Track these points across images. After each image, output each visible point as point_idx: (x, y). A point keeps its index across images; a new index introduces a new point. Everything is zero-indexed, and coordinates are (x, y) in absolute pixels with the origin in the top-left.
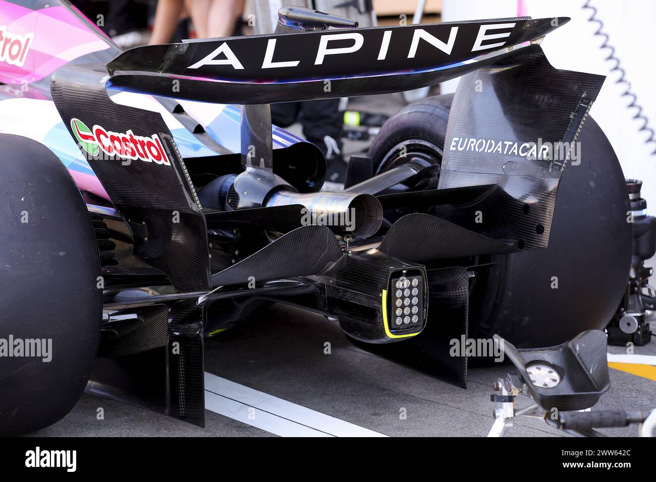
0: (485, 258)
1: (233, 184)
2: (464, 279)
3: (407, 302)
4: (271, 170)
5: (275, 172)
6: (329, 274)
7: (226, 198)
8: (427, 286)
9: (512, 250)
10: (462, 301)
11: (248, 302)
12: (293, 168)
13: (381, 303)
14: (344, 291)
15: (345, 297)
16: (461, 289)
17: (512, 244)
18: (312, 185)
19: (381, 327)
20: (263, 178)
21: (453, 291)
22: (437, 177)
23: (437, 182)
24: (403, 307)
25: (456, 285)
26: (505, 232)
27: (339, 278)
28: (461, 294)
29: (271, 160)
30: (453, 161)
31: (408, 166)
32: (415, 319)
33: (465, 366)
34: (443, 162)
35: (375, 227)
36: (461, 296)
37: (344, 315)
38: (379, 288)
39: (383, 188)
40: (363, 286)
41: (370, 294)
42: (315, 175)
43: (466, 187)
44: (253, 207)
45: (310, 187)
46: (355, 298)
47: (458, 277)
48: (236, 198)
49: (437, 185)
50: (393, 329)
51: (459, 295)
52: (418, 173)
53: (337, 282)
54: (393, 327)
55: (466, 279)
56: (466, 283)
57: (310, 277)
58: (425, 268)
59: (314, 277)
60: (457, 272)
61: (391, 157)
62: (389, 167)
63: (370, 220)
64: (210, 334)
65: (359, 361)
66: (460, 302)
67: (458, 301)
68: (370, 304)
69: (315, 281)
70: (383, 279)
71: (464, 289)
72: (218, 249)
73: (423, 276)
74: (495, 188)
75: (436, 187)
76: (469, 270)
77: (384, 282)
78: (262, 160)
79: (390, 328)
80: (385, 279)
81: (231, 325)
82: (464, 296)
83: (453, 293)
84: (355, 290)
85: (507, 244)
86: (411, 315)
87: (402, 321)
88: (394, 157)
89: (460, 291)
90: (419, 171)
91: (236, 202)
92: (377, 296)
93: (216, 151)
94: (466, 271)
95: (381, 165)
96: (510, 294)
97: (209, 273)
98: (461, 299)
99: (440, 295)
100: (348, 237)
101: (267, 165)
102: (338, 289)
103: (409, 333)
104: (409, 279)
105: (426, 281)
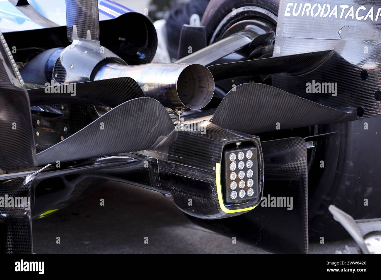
0: (324, 127)
1: (59, 58)
2: (302, 150)
3: (241, 175)
4: (98, 42)
5: (102, 44)
6: (161, 149)
7: (52, 72)
8: (262, 158)
9: (351, 118)
10: (301, 173)
11: (78, 181)
12: (123, 39)
13: (214, 176)
14: (177, 166)
15: (178, 172)
16: (300, 161)
17: (350, 112)
18: (143, 57)
19: (216, 202)
20: (90, 50)
21: (291, 162)
22: (272, 45)
23: (272, 50)
24: (237, 180)
25: (294, 156)
26: (344, 100)
27: (170, 152)
28: (299, 165)
29: (97, 32)
30: (288, 27)
31: (242, 34)
32: (251, 192)
33: (306, 240)
34: (278, 29)
35: (207, 97)
36: (300, 168)
37: (177, 191)
38: (212, 161)
39: (217, 58)
40: (196, 160)
41: (204, 168)
42: (145, 47)
43: (301, 54)
44: (80, 81)
45: (141, 59)
46: (187, 173)
47: (296, 148)
48: (63, 72)
49: (273, 53)
50: (229, 204)
51: (298, 167)
52: (253, 41)
53: (169, 156)
54: (228, 201)
55: (304, 150)
56: (304, 154)
57: (141, 152)
58: (259, 139)
59: (146, 153)
60: (295, 143)
61: (224, 25)
62: (223, 35)
63: (201, 91)
64: (42, 216)
65: (198, 239)
66: (299, 174)
67: (297, 172)
68: (204, 178)
69: (146, 157)
70: (216, 152)
71: (303, 160)
72: (45, 127)
73: (257, 147)
74: (332, 54)
75: (271, 55)
76: (307, 140)
77: (217, 155)
78: (89, 32)
79: (225, 203)
80: (218, 152)
81: (63, 205)
82: (303, 167)
83: (291, 165)
84: (188, 164)
85: (345, 112)
86: (246, 189)
87: (237, 194)
88: (228, 25)
89: (299, 162)
90: (253, 39)
91: (63, 76)
92: (210, 170)
93: (41, 24)
94: (303, 142)
95: (215, 34)
96: (351, 164)
97: (34, 151)
98: (300, 171)
99: (277, 167)
100: (179, 110)
101: (93, 37)
102: (170, 164)
103: (245, 207)
104: (243, 152)
105: (261, 153)
